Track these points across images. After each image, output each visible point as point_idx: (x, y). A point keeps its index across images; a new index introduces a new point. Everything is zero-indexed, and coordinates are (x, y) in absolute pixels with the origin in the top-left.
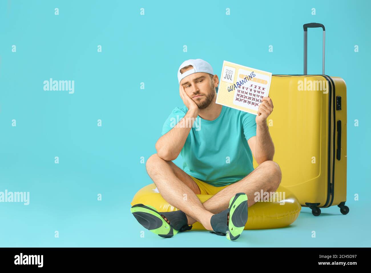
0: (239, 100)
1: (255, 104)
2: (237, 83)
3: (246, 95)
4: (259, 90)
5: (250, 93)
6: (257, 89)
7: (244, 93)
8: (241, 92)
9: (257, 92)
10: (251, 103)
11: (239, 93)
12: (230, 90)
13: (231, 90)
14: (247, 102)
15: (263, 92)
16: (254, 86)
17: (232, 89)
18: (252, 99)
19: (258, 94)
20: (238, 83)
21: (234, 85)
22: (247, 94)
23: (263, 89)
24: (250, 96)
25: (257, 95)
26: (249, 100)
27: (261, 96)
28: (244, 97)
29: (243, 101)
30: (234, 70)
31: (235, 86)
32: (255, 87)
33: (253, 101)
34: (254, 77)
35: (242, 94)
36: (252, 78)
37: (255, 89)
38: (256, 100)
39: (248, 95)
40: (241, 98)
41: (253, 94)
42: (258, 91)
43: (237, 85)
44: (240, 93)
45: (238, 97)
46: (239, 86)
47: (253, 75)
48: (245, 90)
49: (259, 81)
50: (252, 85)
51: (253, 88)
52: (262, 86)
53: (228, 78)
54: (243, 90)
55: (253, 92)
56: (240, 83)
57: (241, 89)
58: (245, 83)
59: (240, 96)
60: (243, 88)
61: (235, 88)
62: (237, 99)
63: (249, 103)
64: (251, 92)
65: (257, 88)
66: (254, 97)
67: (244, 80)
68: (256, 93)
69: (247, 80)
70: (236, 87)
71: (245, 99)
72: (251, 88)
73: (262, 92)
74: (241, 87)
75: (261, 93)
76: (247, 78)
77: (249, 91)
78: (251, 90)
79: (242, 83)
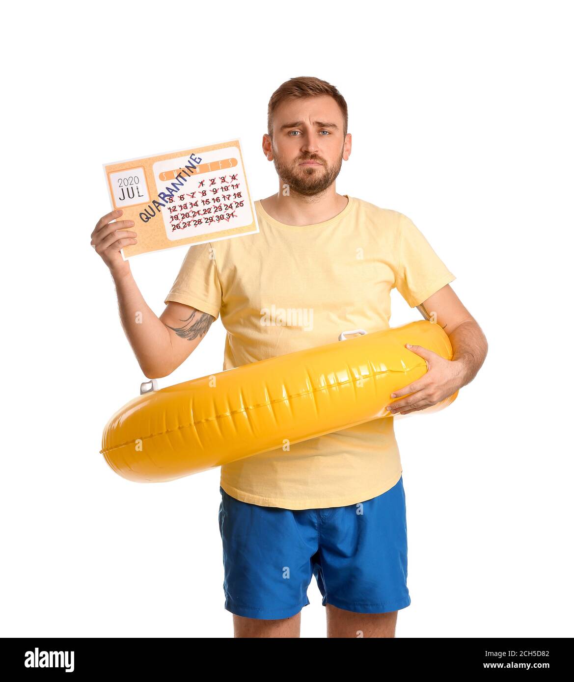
0: (182, 226)
1: (225, 217)
2: (159, 196)
3: (195, 209)
4: (224, 185)
5: (203, 201)
6: (219, 185)
7: (189, 206)
8: (178, 209)
9: (220, 191)
10: (215, 219)
11: (174, 214)
12: (148, 218)
13: (149, 216)
14: (203, 221)
15: (235, 185)
16: (207, 183)
17: (153, 214)
18: (213, 210)
19: (226, 193)
20: (162, 196)
21: (154, 202)
22: (197, 205)
23: (234, 178)
24: (207, 207)
25: (224, 197)
26: (208, 216)
27: (235, 194)
28: (191, 214)
29: (192, 223)
30: (138, 172)
31: (157, 205)
32: (211, 182)
33: (219, 213)
34: (198, 163)
35: (184, 211)
36: (194, 167)
37: (213, 187)
38: (224, 208)
39: (201, 207)
40: (186, 220)
41: (213, 199)
42: (222, 188)
43: (163, 199)
44: (179, 211)
45: (175, 222)
46: (168, 200)
47: (195, 160)
48: (188, 200)
49: (215, 166)
50: (202, 183)
51: (207, 187)
52: (228, 173)
53: (132, 196)
54: (182, 203)
55: (210, 196)
56: (167, 193)
57: (177, 202)
58: (182, 184)
59: (180, 217)
60: (182, 198)
61: (161, 207)
62: (177, 227)
63: (209, 221)
64: (205, 198)
65: (218, 181)
66: (217, 204)
67: (175, 181)
68: (220, 194)
69: (187, 178)
70: (160, 204)
71: (197, 218)
72: (202, 189)
73: (233, 186)
74: (176, 198)
75: (230, 188)
76: (183, 174)
77: (199, 197)
78: (204, 193)
79: (173, 190)
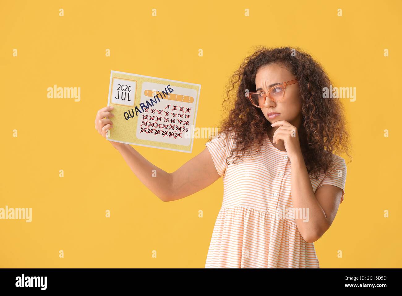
0: (147, 131)
1: (175, 135)
2: (140, 105)
3: (159, 122)
4: (181, 113)
5: (165, 119)
6: (178, 111)
7: (156, 119)
8: (149, 118)
9: (177, 116)
10: (168, 134)
11: (145, 120)
12: (129, 117)
13: (130, 116)
14: (161, 132)
15: (187, 115)
16: (172, 107)
17: (132, 115)
18: (169, 127)
19: (180, 119)
20: (142, 105)
21: (136, 108)
22: (161, 120)
23: (188, 110)
24: (166, 123)
25: (178, 121)
26: (165, 130)
27: (185, 122)
28: (155, 125)
29: (154, 131)
30: (133, 84)
31: (137, 110)
32: (174, 108)
33: (172, 131)
34: (171, 92)
35: (152, 121)
36: (167, 94)
37: (174, 111)
38: (176, 128)
39: (162, 122)
40: (151, 128)
41: (171, 120)
42: (179, 114)
43: (142, 107)
44: (148, 120)
45: (144, 127)
46: (144, 110)
47: (169, 89)
48: (156, 114)
49: (180, 98)
50: (168, 106)
51: (170, 110)
52: (186, 105)
53: (123, 98)
54: (152, 115)
55: (170, 117)
56: (146, 105)
57: (149, 113)
58: (157, 103)
59: (148, 124)
60: (153, 111)
61: (138, 113)
62: (144, 130)
63: (164, 134)
64: (167, 117)
65: (178, 109)
66: (172, 124)
67: (153, 99)
68: (177, 118)
69: (161, 99)
70: (139, 110)
71: (158, 129)
72: (167, 110)
73: (186, 115)
74: (150, 110)
75: (184, 116)
76: (159, 96)
77: (163, 115)
78: (167, 114)
79: (150, 104)
